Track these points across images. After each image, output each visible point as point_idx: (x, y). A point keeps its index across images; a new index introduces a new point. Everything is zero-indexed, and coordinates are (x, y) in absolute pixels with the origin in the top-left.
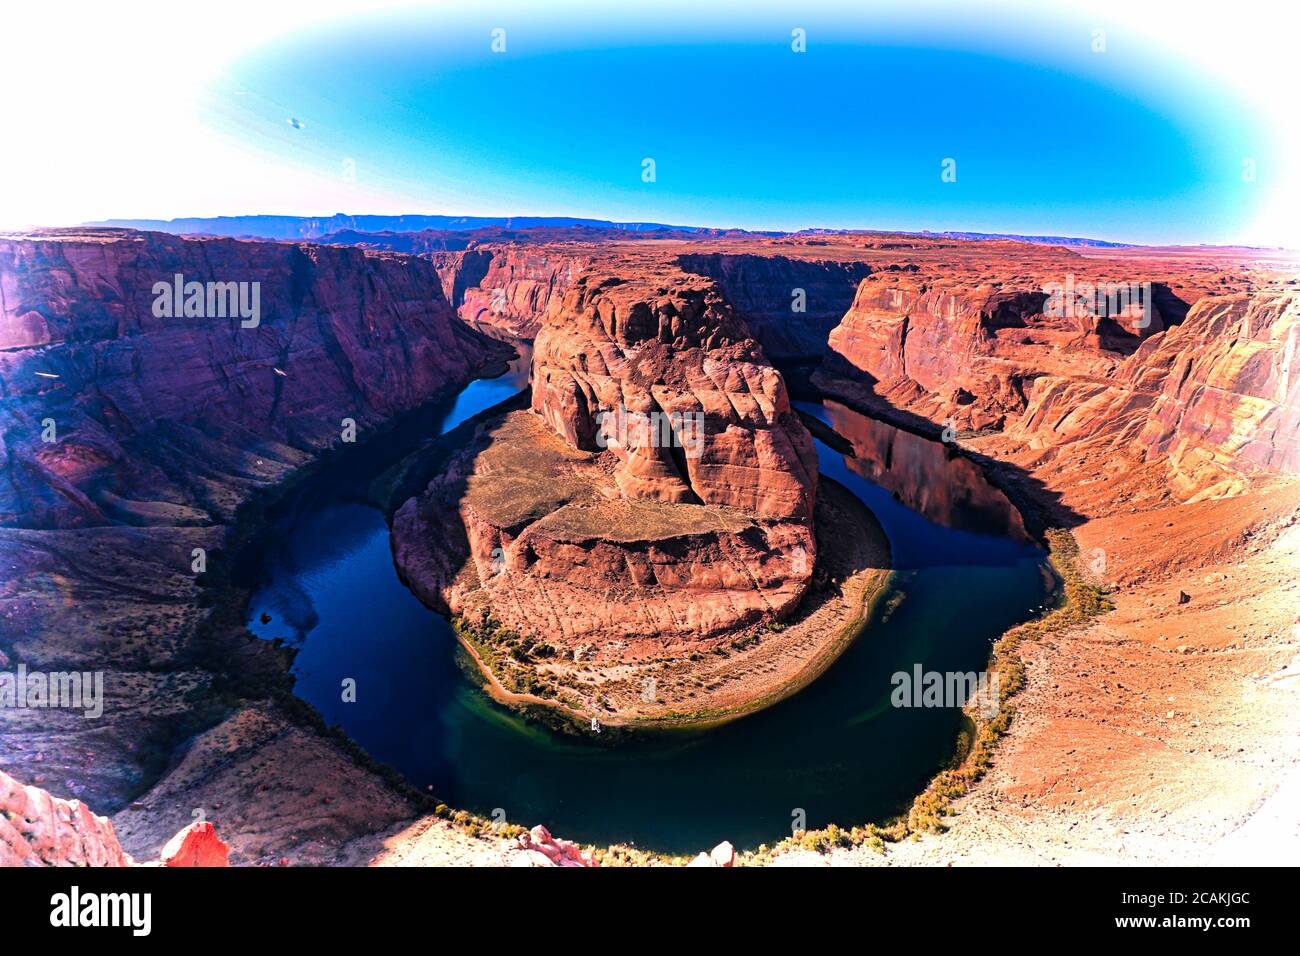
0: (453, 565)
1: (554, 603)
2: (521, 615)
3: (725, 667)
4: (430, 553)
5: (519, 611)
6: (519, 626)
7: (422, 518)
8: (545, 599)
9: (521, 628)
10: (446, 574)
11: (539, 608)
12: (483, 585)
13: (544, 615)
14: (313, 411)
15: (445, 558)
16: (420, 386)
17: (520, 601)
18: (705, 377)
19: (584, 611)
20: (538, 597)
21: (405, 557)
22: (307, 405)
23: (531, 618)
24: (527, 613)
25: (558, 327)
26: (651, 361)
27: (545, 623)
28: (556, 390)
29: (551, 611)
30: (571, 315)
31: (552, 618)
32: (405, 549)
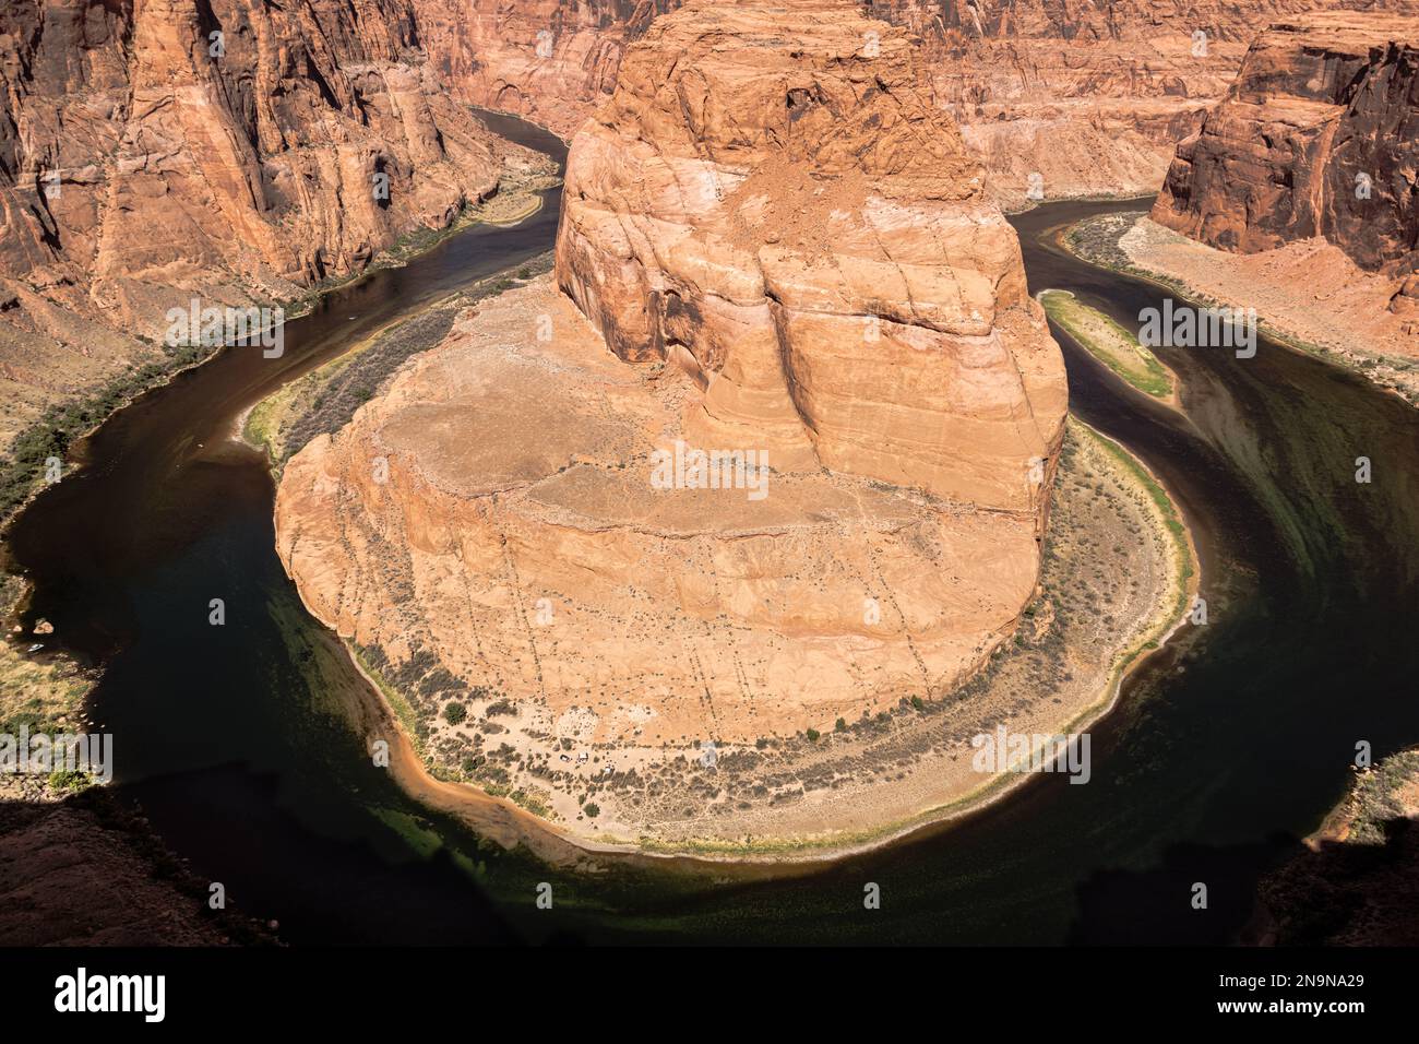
0: (373, 558)
1: (535, 633)
2: (476, 650)
3: (817, 766)
4: (337, 535)
5: (472, 643)
6: (468, 668)
7: (331, 473)
8: (522, 626)
9: (470, 672)
10: (359, 572)
11: (508, 640)
12: (418, 594)
13: (517, 654)
14: (163, 270)
15: (360, 543)
16: (363, 231)
17: (478, 625)
18: (864, 232)
19: (586, 652)
20: (508, 624)
21: (295, 538)
22: (153, 258)
23: (491, 657)
24: (485, 647)
25: (610, 126)
26: (764, 198)
27: (513, 666)
28: (590, 250)
29: (528, 645)
30: (634, 103)
31: (527, 657)
32: (296, 526)
